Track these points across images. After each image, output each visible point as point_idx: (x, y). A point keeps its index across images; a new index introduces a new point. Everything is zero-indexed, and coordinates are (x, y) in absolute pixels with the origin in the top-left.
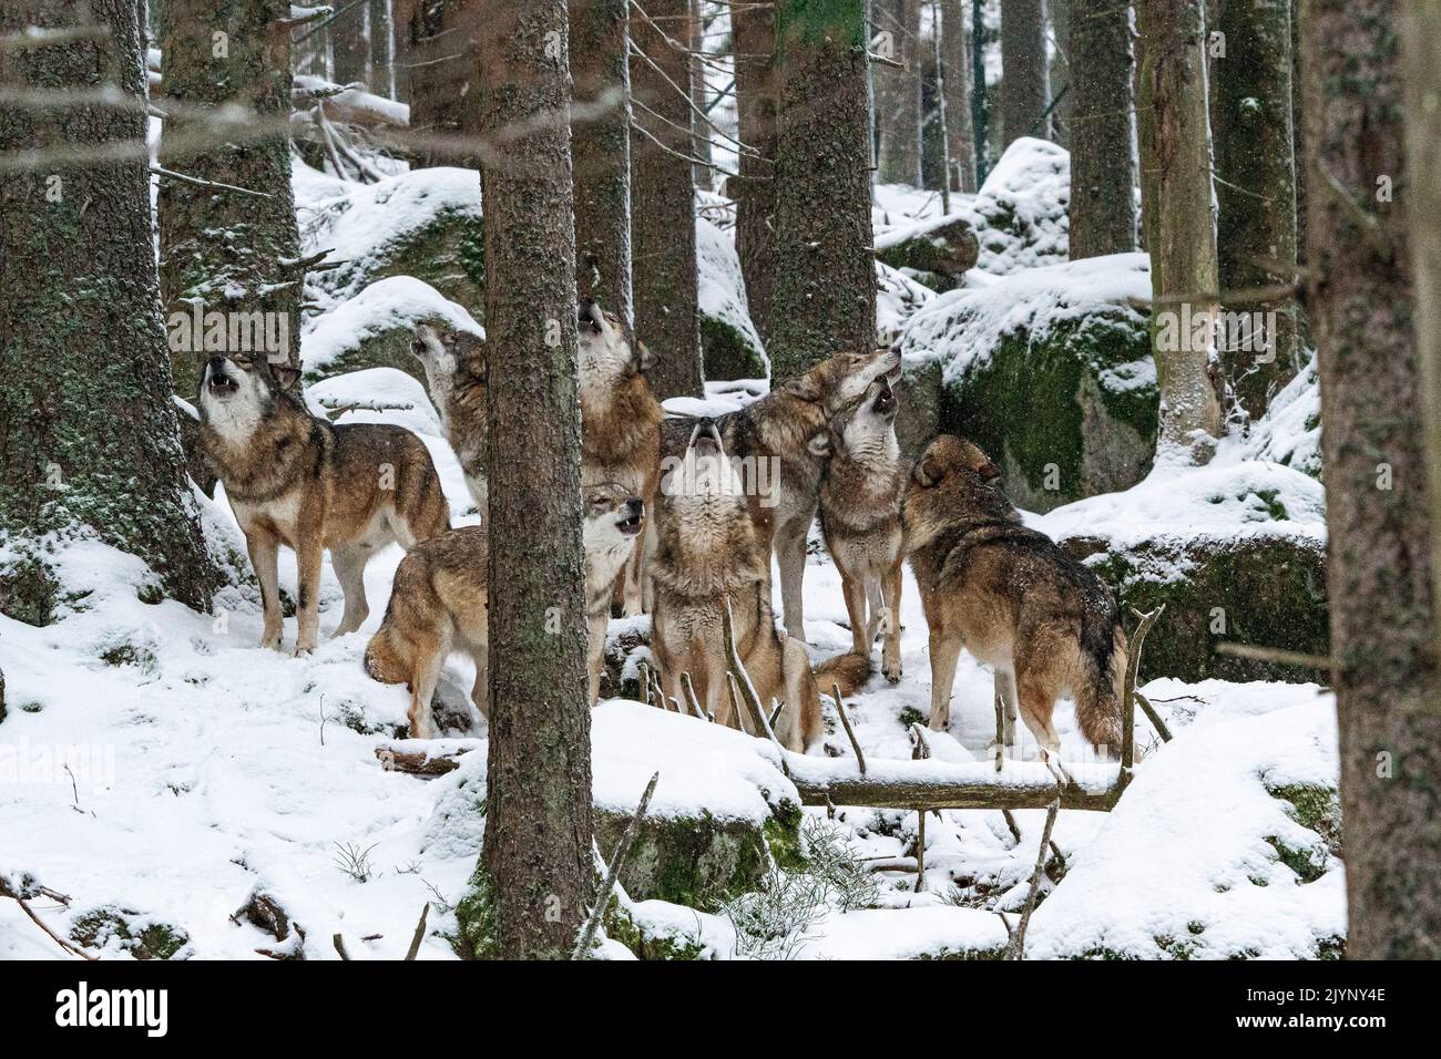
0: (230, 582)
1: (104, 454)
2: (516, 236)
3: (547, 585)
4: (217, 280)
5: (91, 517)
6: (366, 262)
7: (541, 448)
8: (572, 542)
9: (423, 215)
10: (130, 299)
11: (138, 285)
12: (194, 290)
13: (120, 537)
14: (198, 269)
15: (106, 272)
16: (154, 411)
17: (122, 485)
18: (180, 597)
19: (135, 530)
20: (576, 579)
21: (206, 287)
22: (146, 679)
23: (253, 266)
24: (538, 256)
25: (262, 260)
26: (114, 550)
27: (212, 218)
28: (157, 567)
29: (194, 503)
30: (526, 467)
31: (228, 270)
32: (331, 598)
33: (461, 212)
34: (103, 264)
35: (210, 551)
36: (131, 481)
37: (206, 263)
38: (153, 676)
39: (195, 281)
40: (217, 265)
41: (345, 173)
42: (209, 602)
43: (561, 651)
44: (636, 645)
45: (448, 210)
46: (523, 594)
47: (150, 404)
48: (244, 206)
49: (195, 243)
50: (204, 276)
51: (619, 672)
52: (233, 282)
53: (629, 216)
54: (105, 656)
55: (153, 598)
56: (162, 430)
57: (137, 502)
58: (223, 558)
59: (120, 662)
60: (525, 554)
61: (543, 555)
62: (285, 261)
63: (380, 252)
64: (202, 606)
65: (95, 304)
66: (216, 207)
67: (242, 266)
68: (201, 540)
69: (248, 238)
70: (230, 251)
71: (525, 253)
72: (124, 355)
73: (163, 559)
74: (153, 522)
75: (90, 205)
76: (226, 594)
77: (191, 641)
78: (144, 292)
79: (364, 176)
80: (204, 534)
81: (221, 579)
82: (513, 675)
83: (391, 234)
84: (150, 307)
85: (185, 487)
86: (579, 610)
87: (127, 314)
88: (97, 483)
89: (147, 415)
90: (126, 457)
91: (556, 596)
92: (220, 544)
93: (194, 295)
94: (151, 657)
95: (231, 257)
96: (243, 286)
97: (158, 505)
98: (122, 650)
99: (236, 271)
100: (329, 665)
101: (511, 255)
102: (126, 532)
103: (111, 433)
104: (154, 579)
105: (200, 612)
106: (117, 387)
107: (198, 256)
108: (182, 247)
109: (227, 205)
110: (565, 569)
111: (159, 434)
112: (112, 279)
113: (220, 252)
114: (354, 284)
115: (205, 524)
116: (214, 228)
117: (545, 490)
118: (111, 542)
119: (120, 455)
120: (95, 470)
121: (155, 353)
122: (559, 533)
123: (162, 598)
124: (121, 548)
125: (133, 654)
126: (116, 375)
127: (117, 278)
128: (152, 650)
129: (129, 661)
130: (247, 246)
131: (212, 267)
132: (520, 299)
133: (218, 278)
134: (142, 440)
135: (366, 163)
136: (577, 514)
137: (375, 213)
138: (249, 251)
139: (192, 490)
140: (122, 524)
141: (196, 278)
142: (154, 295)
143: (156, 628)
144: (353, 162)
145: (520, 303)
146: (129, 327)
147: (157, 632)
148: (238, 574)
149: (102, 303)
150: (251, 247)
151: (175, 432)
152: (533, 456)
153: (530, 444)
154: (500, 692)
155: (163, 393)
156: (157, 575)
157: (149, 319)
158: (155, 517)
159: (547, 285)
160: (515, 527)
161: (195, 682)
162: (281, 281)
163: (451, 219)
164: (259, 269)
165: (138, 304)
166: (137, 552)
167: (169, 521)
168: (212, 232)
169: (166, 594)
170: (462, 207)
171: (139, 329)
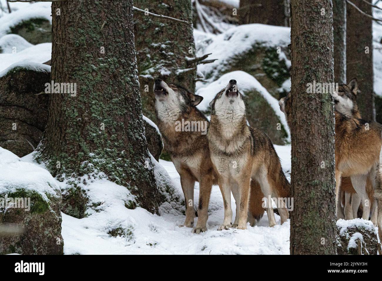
0: (167, 200)
1: (110, 140)
2: (306, 37)
3: (318, 198)
4: (157, 67)
5: (104, 168)
6: (219, 68)
7: (316, 135)
8: (330, 179)
9: (246, 46)
10: (124, 68)
11: (127, 62)
12: (147, 71)
13: (117, 178)
14: (148, 61)
15: (113, 56)
16: (133, 120)
17: (118, 154)
18: (144, 206)
19: (124, 175)
20: (332, 196)
21: (152, 70)
22: (128, 243)
23: (174, 61)
24: (316, 47)
25: (178, 58)
26: (113, 184)
27: (155, 38)
28: (134, 192)
29: (151, 163)
30: (309, 144)
31: (162, 62)
32: (213, 209)
33: (264, 45)
34: (111, 52)
35: (158, 185)
36: (122, 152)
37: (152, 59)
38: (132, 242)
39: (147, 67)
40: (157, 60)
41: (207, 30)
42: (157, 209)
43: (324, 229)
44: (355, 232)
45: (258, 43)
46: (307, 202)
47: (131, 116)
48: (170, 33)
49: (147, 50)
50: (151, 65)
51: (347, 244)
52: (164, 68)
53: (345, 44)
54: (110, 233)
55: (131, 206)
56: (137, 129)
57: (125, 162)
58: (164, 189)
59: (116, 235)
60: (308, 184)
61: (316, 185)
62: (189, 59)
63: (225, 62)
64: (154, 211)
65: (107, 70)
66: (157, 33)
67: (169, 61)
68: (154, 180)
69: (172, 47)
70: (163, 53)
71: (310, 45)
72: (120, 94)
73: (136, 189)
74: (132, 171)
75: (106, 25)
76: (165, 206)
77: (149, 226)
78: (129, 65)
79: (215, 31)
80: (155, 178)
81: (163, 199)
82: (302, 240)
83: (231, 55)
84: (132, 72)
85: (147, 156)
86: (332, 210)
87: (122, 75)
88: (107, 153)
89: (130, 122)
90: (120, 141)
91: (322, 204)
92: (162, 182)
93: (147, 74)
94: (131, 233)
95: (164, 57)
96: (169, 70)
97: (134, 164)
98: (117, 230)
99: (166, 63)
100: (213, 238)
101: (304, 45)
102: (120, 176)
103: (113, 130)
104: (132, 198)
105: (153, 213)
106: (117, 109)
107: (149, 56)
108: (141, 51)
109: (162, 32)
110: (327, 192)
111: (135, 131)
112: (115, 59)
113: (159, 54)
114: (213, 78)
115: (156, 173)
116: (156, 42)
117: (318, 155)
118: (113, 180)
119: (117, 140)
120: (106, 147)
121: (135, 94)
122: (324, 174)
123: (136, 206)
124: (117, 183)
125: (122, 231)
126: (116, 103)
127: (117, 59)
128: (131, 230)
129: (120, 235)
130: (171, 51)
131: (155, 61)
132: (308, 66)
133: (158, 66)
134: (128, 134)
135: (217, 25)
136: (332, 166)
137: (224, 45)
138: (172, 54)
139: (150, 157)
140: (118, 172)
141: (148, 66)
142: (134, 67)
143: (133, 220)
144: (210, 25)
145: (308, 68)
146: (123, 81)
147: (134, 222)
148: (170, 197)
149: (111, 70)
150: (173, 52)
151: (143, 130)
152: (313, 139)
153: (311, 133)
154: (295, 248)
155: (137, 112)
156: (134, 196)
157: (131, 77)
158: (133, 169)
159: (320, 60)
160: (304, 171)
161: (151, 245)
162: (187, 68)
163: (259, 48)
164: (177, 62)
165: (127, 71)
166: (125, 185)
167: (139, 171)
168: (156, 45)
169: (138, 205)
170: (264, 42)
171: (127, 82)
